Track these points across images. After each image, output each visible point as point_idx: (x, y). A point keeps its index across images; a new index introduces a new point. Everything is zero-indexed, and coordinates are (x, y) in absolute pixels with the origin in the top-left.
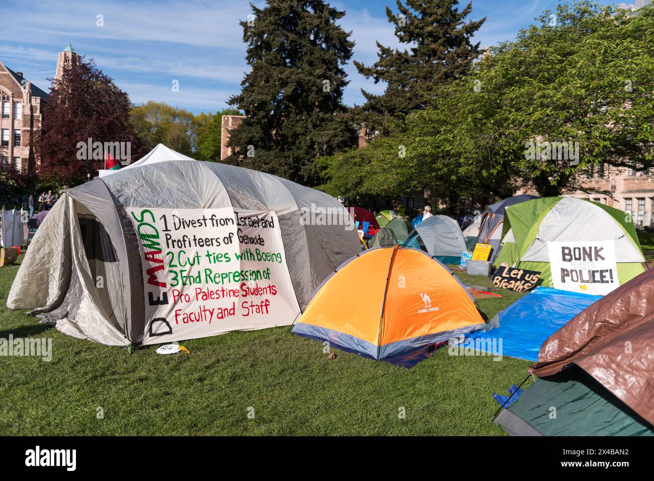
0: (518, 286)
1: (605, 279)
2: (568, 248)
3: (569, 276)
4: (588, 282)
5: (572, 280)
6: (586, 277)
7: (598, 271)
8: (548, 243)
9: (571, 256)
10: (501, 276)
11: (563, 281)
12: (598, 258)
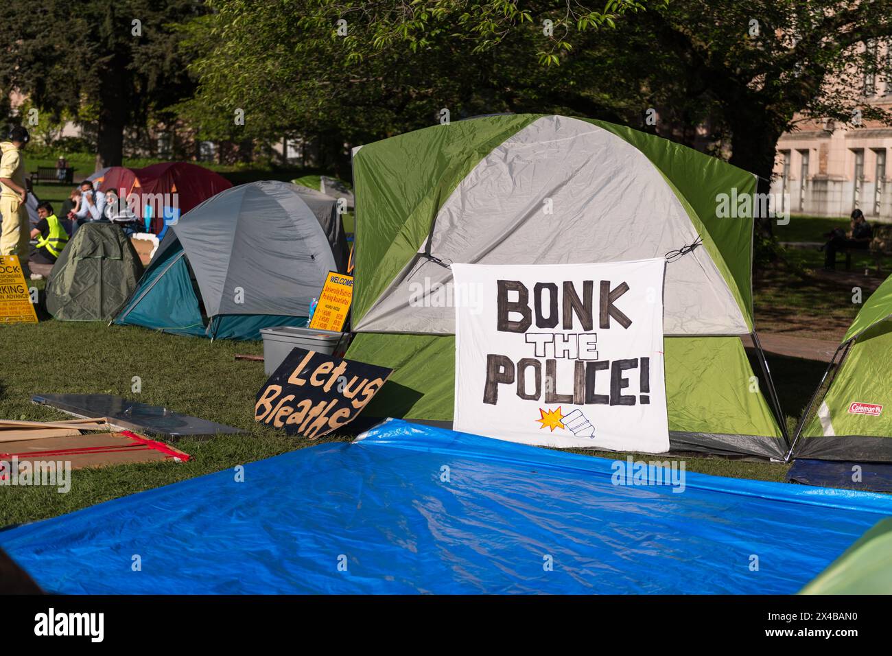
0: (314, 419)
1: (624, 392)
2: (518, 286)
3: (510, 382)
4: (570, 400)
5: (521, 393)
6: (566, 382)
7: (604, 365)
8: (456, 268)
9: (526, 313)
10: (284, 382)
11: (491, 397)
12: (612, 321)
